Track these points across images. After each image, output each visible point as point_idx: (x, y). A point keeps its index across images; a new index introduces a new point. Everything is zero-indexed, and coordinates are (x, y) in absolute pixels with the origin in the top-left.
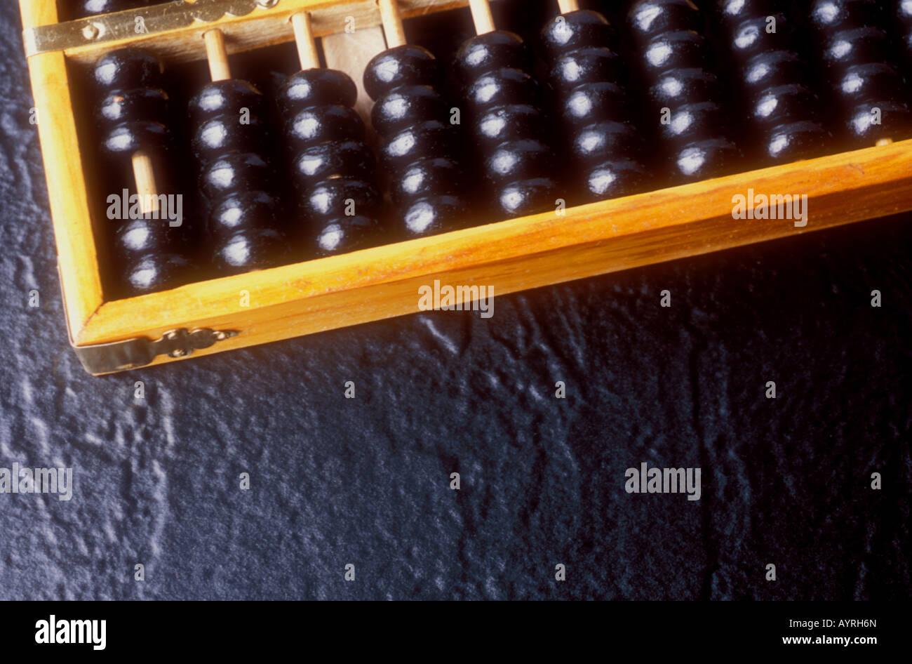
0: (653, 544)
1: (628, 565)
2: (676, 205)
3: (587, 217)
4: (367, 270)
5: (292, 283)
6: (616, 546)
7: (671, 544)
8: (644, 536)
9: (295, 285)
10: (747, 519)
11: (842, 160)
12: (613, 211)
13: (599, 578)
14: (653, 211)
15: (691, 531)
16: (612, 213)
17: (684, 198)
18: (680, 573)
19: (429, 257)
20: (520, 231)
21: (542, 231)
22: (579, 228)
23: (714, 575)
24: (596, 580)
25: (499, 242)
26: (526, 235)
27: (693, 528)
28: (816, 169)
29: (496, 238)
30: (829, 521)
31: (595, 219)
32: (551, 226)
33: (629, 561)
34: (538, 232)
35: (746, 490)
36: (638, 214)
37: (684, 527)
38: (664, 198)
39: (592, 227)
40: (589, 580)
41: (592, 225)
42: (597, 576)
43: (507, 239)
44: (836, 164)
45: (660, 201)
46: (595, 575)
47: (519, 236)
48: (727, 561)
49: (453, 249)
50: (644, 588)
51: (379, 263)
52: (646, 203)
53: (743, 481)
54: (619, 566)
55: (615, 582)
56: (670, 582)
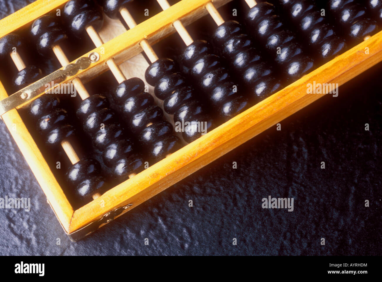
0: (265, 174)
1: (254, 182)
2: (296, 91)
3: (261, 108)
4: (180, 161)
5: (151, 177)
6: (249, 174)
7: (273, 174)
8: (262, 171)
9: (152, 177)
10: (305, 166)
11: (355, 50)
12: (271, 102)
13: (242, 186)
14: (287, 96)
15: (282, 169)
16: (271, 103)
17: (298, 87)
18: (276, 186)
19: (204, 146)
20: (237, 123)
21: (246, 120)
22: (260, 113)
23: (290, 188)
24: (240, 187)
25: (230, 130)
26: (240, 124)
27: (282, 168)
28: (346, 57)
29: (228, 129)
30: (340, 168)
31: (265, 108)
32: (248, 116)
33: (254, 180)
34: (244, 121)
35: (306, 154)
36: (282, 100)
37: (279, 168)
38: (290, 90)
39: (265, 112)
40: (237, 187)
41: (265, 111)
42: (241, 186)
43: (233, 128)
44: (353, 53)
45: (289, 91)
46: (240, 185)
47: (237, 126)
48: (296, 182)
49: (212, 140)
50: (260, 192)
51: (184, 155)
52: (283, 94)
53: (305, 150)
54: (250, 182)
55: (248, 188)
56: (272, 190)
